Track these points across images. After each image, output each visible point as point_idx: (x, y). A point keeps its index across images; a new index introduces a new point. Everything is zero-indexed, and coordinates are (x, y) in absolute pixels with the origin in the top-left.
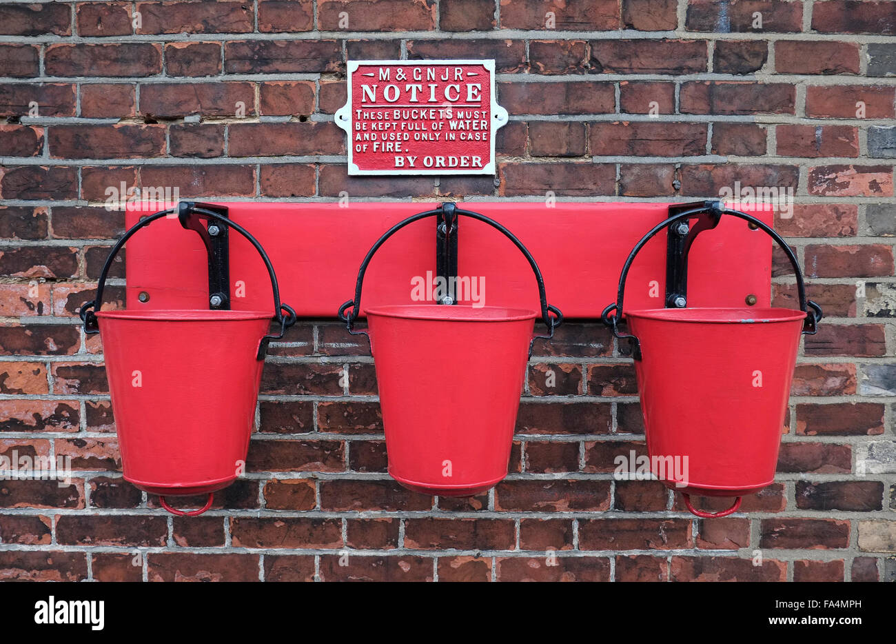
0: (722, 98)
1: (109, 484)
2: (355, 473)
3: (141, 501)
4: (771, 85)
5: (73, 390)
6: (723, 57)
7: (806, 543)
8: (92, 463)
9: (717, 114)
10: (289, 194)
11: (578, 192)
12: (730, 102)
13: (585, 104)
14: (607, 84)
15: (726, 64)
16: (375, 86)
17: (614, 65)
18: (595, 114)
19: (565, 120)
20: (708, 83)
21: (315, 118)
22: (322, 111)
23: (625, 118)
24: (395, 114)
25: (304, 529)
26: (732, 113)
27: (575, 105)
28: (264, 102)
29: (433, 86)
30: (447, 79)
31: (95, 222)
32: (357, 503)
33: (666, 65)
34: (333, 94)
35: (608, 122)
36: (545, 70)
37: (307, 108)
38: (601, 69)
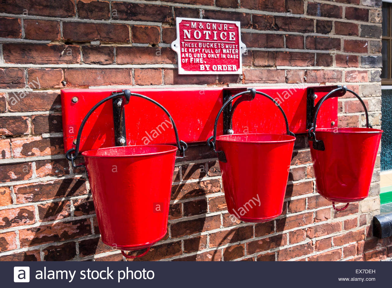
0: (319, 43)
1: (56, 249)
2: (186, 217)
3: (76, 254)
4: (334, 39)
5: (29, 200)
6: (319, 26)
7: (347, 214)
8: (45, 239)
9: (318, 50)
10: (149, 84)
11: (272, 82)
12: (322, 45)
13: (274, 44)
14: (281, 36)
15: (320, 30)
16: (190, 31)
17: (283, 27)
18: (277, 48)
19: (266, 50)
20: (314, 37)
21: (161, 45)
22: (164, 42)
23: (288, 50)
24: (199, 45)
25: (164, 250)
26: (322, 49)
27: (270, 44)
28: (134, 36)
29: (215, 32)
30: (221, 29)
31: (39, 101)
32: (188, 231)
33: (301, 28)
34: (169, 34)
35: (282, 52)
36: (259, 28)
37: (157, 40)
38: (278, 29)
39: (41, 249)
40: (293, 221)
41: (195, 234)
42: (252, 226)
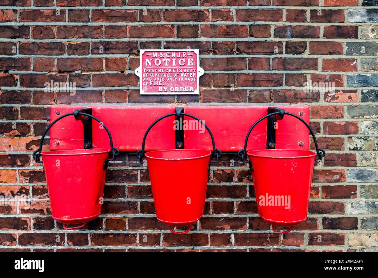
0: (289, 64)
1: (41, 220)
2: (142, 214)
3: (54, 227)
4: (308, 59)
5: (27, 181)
6: (289, 48)
7: (327, 243)
8: (34, 211)
9: (287, 70)
10: (117, 102)
11: (232, 101)
12: (292, 65)
13: (234, 66)
14: (243, 59)
15: (290, 51)
16: (151, 59)
17: (246, 51)
18: (238, 70)
19: (227, 73)
20: (283, 58)
21: (127, 72)
22: (130, 69)
23: (251, 72)
24: (159, 70)
25: (121, 238)
26: (293, 70)
27: (231, 67)
28: (106, 65)
29: (174, 60)
30: (179, 57)
31: (38, 113)
32: (143, 227)
33: (266, 51)
34: (134, 63)
35: (244, 74)
36: (219, 53)
37: (124, 68)
38: (241, 53)
39: (32, 218)
40: (254, 238)
41: (150, 231)
42: (207, 235)
